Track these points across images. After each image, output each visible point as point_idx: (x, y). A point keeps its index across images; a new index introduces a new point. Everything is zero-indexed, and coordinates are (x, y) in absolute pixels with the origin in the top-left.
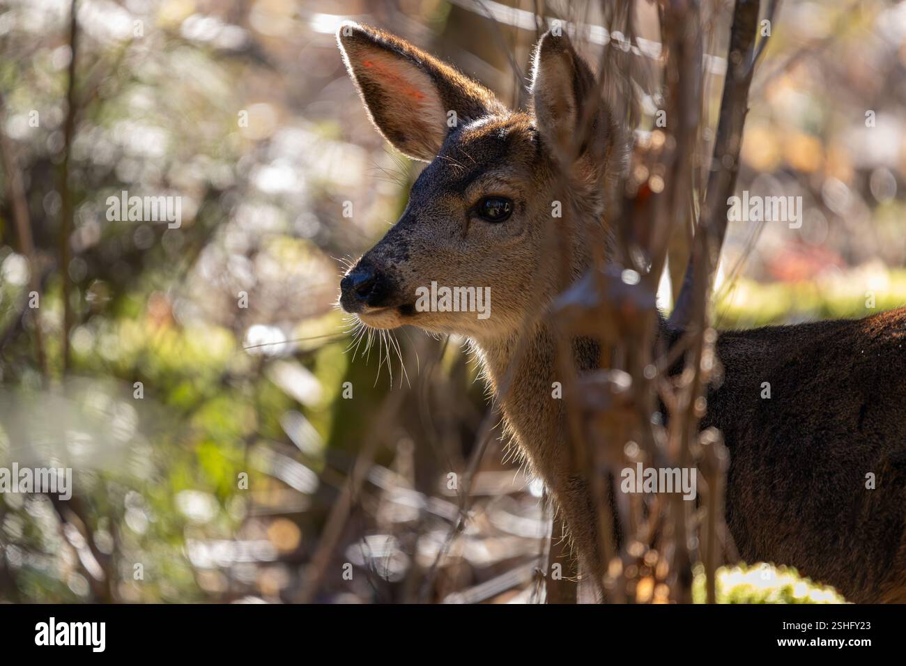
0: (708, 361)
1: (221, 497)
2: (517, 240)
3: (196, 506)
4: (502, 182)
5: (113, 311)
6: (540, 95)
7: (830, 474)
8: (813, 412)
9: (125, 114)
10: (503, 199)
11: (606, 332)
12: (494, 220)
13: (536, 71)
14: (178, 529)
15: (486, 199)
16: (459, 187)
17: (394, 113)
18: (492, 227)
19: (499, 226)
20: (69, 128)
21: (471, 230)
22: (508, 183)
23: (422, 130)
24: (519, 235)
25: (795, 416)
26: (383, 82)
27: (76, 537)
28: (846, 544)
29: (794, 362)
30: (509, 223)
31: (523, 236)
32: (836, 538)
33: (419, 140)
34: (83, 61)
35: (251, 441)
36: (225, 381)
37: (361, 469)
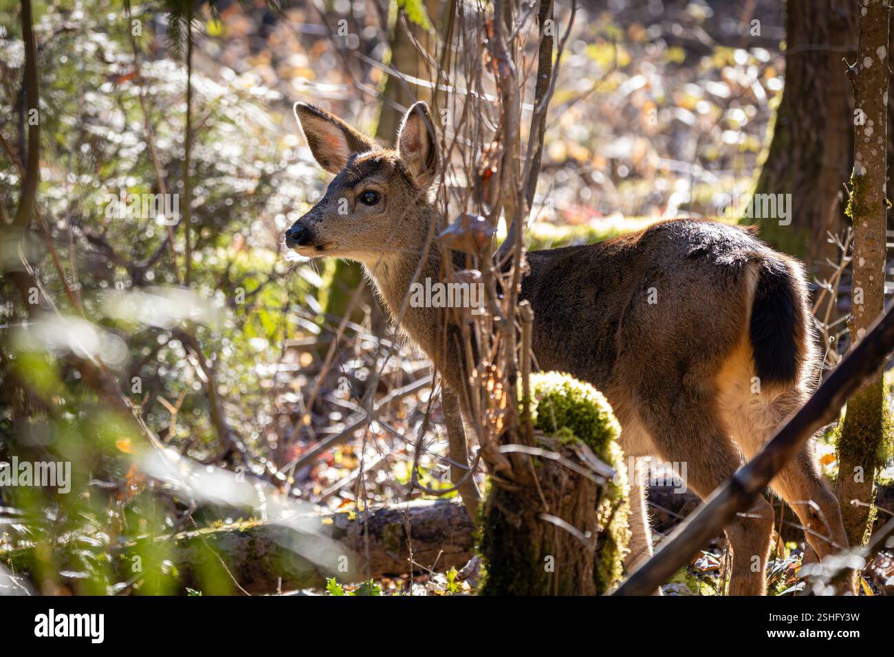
0: (523, 263)
1: (272, 340)
2: (381, 215)
3: (259, 344)
4: (375, 183)
5: (213, 241)
6: (404, 139)
7: (582, 328)
8: (571, 295)
9: (219, 138)
10: (375, 192)
11: (470, 250)
12: (370, 204)
13: (403, 126)
14: (250, 356)
15: (366, 192)
16: (352, 185)
17: (324, 151)
18: (368, 207)
19: (372, 207)
20: (188, 145)
21: (357, 208)
22: (378, 184)
23: (338, 159)
24: (382, 212)
25: (562, 296)
26: (318, 134)
27: (195, 362)
28: (591, 363)
29: (558, 267)
30: (377, 206)
31: (385, 213)
32: (586, 361)
33: (336, 164)
34: (195, 111)
35: (286, 309)
36: (273, 277)
37: (344, 323)
